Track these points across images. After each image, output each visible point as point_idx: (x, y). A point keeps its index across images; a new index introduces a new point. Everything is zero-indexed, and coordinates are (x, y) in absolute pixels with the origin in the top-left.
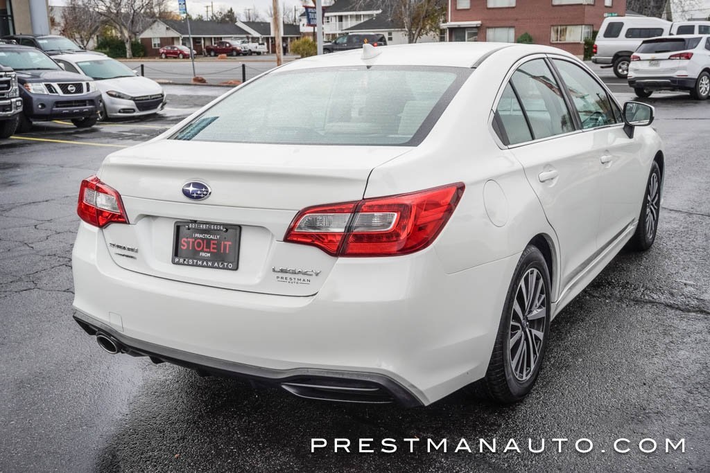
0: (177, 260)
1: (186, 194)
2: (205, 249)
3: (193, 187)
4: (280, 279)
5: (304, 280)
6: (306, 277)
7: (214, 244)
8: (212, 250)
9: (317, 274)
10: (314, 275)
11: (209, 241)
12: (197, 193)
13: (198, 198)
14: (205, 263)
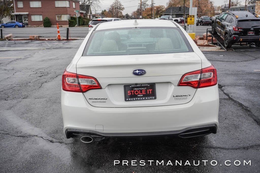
0: (127, 99)
1: (135, 74)
2: (140, 94)
3: (138, 71)
4: (176, 99)
5: (185, 98)
6: (186, 97)
7: (144, 91)
8: (143, 93)
9: (190, 95)
10: (189, 96)
11: (141, 91)
12: (141, 73)
13: (141, 75)
14: (141, 99)
